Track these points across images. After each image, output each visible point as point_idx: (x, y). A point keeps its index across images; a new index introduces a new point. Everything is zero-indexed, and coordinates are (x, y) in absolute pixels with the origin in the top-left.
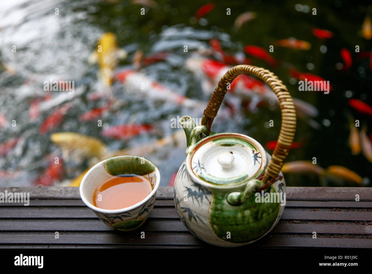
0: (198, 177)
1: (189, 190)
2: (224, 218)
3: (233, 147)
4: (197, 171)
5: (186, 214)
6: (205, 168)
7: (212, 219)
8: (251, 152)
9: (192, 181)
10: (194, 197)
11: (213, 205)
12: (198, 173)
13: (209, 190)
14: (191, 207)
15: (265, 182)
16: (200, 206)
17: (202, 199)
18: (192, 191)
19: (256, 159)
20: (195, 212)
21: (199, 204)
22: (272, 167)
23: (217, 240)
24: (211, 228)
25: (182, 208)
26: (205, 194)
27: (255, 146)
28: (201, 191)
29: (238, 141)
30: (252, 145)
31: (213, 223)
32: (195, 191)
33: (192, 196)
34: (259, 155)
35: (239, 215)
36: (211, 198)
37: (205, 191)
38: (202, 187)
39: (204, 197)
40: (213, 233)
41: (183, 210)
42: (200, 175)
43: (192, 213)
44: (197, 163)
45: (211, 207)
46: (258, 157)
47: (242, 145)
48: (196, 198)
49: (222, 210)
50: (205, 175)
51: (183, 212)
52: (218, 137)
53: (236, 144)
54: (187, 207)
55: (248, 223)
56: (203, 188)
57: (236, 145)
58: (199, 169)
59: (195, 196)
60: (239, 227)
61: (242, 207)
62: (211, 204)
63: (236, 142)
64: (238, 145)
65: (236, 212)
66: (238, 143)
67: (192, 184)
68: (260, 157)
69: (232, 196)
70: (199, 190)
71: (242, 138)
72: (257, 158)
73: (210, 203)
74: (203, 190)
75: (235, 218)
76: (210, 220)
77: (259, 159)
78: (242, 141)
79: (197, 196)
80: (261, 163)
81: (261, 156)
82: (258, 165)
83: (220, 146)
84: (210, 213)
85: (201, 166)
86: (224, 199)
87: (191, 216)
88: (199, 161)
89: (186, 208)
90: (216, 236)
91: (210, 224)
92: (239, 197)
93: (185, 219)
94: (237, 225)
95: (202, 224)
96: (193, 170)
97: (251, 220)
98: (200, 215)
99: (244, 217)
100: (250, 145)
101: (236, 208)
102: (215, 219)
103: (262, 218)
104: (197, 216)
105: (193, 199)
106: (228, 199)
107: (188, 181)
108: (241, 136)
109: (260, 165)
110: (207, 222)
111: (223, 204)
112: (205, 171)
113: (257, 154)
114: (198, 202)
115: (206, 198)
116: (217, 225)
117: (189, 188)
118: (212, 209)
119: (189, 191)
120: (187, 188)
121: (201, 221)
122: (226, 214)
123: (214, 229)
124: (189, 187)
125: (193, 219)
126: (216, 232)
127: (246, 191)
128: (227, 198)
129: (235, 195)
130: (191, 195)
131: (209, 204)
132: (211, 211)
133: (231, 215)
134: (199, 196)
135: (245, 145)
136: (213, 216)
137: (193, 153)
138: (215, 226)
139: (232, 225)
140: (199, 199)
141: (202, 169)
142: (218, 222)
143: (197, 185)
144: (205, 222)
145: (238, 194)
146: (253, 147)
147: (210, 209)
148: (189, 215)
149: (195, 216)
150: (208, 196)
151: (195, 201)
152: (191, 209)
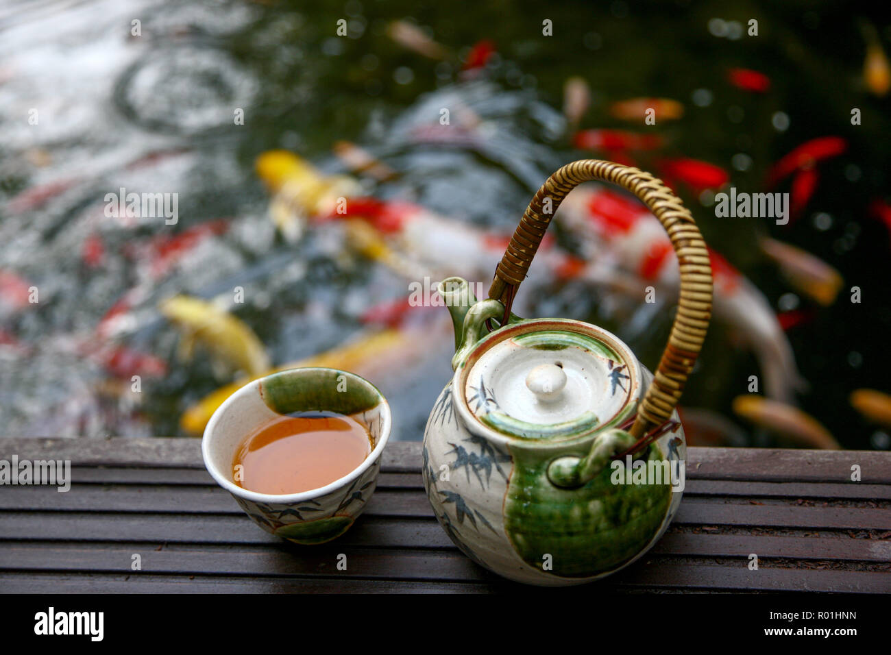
0: (480, 420)
1: (458, 450)
2: (539, 518)
3: (564, 352)
4: (477, 408)
5: (452, 508)
6: (497, 399)
7: (512, 521)
8: (605, 364)
9: (466, 428)
10: (470, 467)
11: (514, 486)
12: (481, 412)
13: (507, 452)
14: (464, 492)
15: (639, 436)
16: (483, 489)
17: (489, 473)
18: (465, 453)
19: (616, 381)
20: (472, 502)
21: (482, 485)
22: (654, 400)
23: (521, 568)
24: (509, 542)
25: (443, 493)
26: (495, 462)
27: (618, 352)
28: (487, 454)
29: (576, 339)
30: (607, 348)
31: (513, 530)
32: (473, 454)
33: (466, 464)
34: (625, 372)
35: (576, 512)
36: (510, 470)
37: (497, 454)
38: (489, 444)
39: (494, 467)
40: (514, 552)
41: (444, 498)
42: (484, 415)
43: (464, 505)
44: (479, 387)
45: (510, 491)
46: (621, 376)
47: (583, 347)
48: (476, 471)
49: (535, 499)
50: (496, 416)
51: (444, 502)
52: (528, 328)
53: (572, 345)
54: (454, 492)
55: (597, 530)
56: (491, 446)
57: (571, 347)
58: (484, 403)
59: (473, 464)
60: (576, 540)
61: (582, 493)
62: (511, 485)
63: (570, 340)
64: (576, 346)
65: (569, 504)
66: (575, 342)
67: (467, 436)
68: (627, 377)
69: (559, 467)
70: (483, 450)
71: (583, 332)
72: (620, 379)
73: (508, 482)
74: (490, 451)
75: (566, 518)
76: (506, 522)
77: (623, 381)
78: (585, 337)
79: (477, 466)
80: (628, 390)
81: (628, 375)
82: (622, 395)
83: (532, 349)
84: (506, 505)
85: (489, 396)
86: (541, 474)
87: (462, 512)
88: (482, 384)
89: (451, 494)
90: (520, 559)
91: (508, 532)
92: (577, 471)
93: (449, 520)
94: (571, 534)
95: (488, 532)
96: (470, 405)
97: (603, 524)
98: (485, 509)
99: (586, 516)
100: (603, 348)
101: (570, 494)
102: (518, 520)
103: (629, 518)
104: (476, 511)
105: (468, 473)
106: (551, 473)
107: (458, 429)
108: (582, 326)
109: (627, 395)
110: (500, 526)
111: (538, 485)
112: (498, 407)
113: (619, 369)
114: (480, 479)
115: (499, 470)
116: (524, 533)
117: (458, 445)
118: (512, 496)
119: (459, 454)
120: (453, 445)
121: (486, 523)
122: (545, 508)
123: (515, 542)
124: (459, 443)
125: (467, 520)
126: (520, 551)
127: (592, 456)
128: (547, 471)
129: (566, 464)
130: (462, 462)
131: (506, 485)
132: (508, 500)
133: (557, 510)
134: (482, 466)
135: (593, 347)
136: (515, 514)
137: (469, 364)
138: (519, 537)
139: (558, 535)
140: (483, 472)
141: (489, 402)
142: (525, 528)
143: (477, 438)
144: (495, 526)
145: (575, 461)
146: (610, 353)
147: (507, 496)
148: (458, 510)
149: (473, 512)
150: (503, 466)
151: (473, 477)
152: (462, 496)
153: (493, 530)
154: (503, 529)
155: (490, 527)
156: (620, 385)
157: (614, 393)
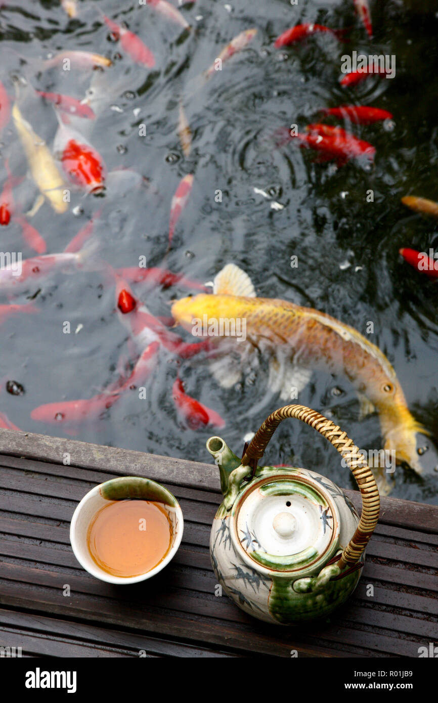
0: (250, 556)
1: (238, 569)
2: (289, 607)
3: (291, 496)
4: (247, 547)
5: (236, 597)
6: (259, 540)
7: (273, 608)
8: (318, 509)
9: (241, 559)
10: (247, 581)
11: (273, 593)
12: (250, 550)
14: (243, 591)
16: (256, 593)
17: (258, 585)
18: (243, 572)
19: (325, 523)
20: (249, 597)
21: (255, 590)
24: (272, 616)
25: (231, 588)
26: (261, 579)
27: (323, 496)
28: (256, 576)
29: (298, 489)
31: (274, 612)
32: (247, 574)
33: (243, 578)
34: (329, 514)
35: (310, 602)
36: (270, 585)
37: (262, 577)
38: (257, 572)
39: (261, 582)
41: (231, 591)
42: (252, 552)
43: (244, 598)
44: (246, 531)
45: (271, 595)
46: (328, 517)
47: (303, 495)
48: (250, 583)
49: (286, 599)
50: (260, 553)
51: (232, 593)
52: (268, 480)
53: (296, 493)
54: (237, 589)
55: (321, 607)
56: (259, 573)
58: (251, 543)
59: (248, 579)
60: (309, 614)
61: (312, 594)
62: (272, 592)
63: (291, 489)
64: (298, 494)
65: (306, 599)
66: (298, 491)
67: (242, 563)
68: (331, 517)
69: (299, 583)
70: (253, 574)
72: (327, 520)
73: (270, 591)
74: (259, 575)
75: (304, 606)
76: (270, 608)
77: (330, 521)
78: (303, 487)
79: (251, 580)
80: (332, 528)
81: (332, 515)
82: (329, 532)
83: (272, 497)
85: (253, 539)
86: (289, 586)
87: (243, 600)
88: (247, 528)
89: (235, 590)
91: (271, 613)
92: (310, 586)
94: (307, 612)
95: (259, 611)
96: (242, 544)
97: (324, 604)
98: (257, 602)
99: (315, 603)
101: (305, 595)
102: (277, 609)
103: (338, 596)
104: (252, 602)
105: (245, 583)
106: (295, 587)
107: (235, 556)
108: (300, 477)
109: (332, 531)
110: (266, 610)
111: (287, 592)
112: (260, 546)
113: (326, 512)
114: (253, 588)
115: (264, 584)
116: (280, 614)
117: (238, 567)
118: (273, 597)
119: (238, 571)
120: (234, 565)
121: (258, 608)
122: (292, 603)
123: (276, 617)
124: (238, 565)
125: (246, 604)
128: (292, 585)
129: (304, 582)
130: (241, 576)
132: (271, 600)
133: (299, 603)
134: (254, 581)
136: (275, 605)
138: (278, 615)
139: (300, 613)
140: (254, 584)
141: (254, 543)
142: (281, 612)
143: (249, 567)
144: (264, 610)
145: (308, 580)
146: (320, 500)
147: (270, 597)
148: (240, 598)
149: (250, 602)
150: (266, 582)
151: (248, 586)
152: (242, 593)
153: (263, 612)
154: (268, 612)
155: (261, 610)
156: (328, 524)
157: (325, 532)
